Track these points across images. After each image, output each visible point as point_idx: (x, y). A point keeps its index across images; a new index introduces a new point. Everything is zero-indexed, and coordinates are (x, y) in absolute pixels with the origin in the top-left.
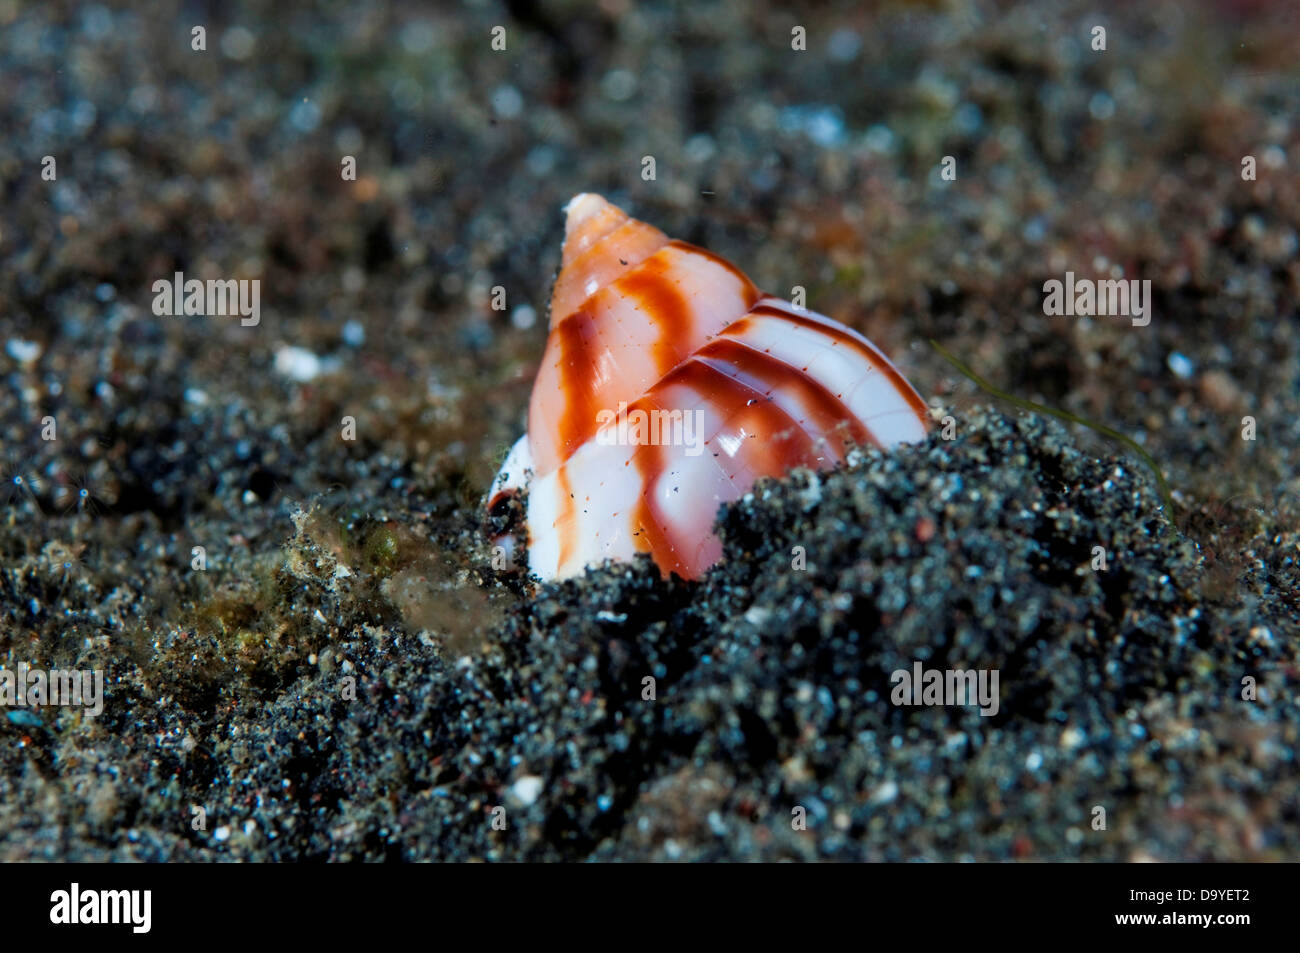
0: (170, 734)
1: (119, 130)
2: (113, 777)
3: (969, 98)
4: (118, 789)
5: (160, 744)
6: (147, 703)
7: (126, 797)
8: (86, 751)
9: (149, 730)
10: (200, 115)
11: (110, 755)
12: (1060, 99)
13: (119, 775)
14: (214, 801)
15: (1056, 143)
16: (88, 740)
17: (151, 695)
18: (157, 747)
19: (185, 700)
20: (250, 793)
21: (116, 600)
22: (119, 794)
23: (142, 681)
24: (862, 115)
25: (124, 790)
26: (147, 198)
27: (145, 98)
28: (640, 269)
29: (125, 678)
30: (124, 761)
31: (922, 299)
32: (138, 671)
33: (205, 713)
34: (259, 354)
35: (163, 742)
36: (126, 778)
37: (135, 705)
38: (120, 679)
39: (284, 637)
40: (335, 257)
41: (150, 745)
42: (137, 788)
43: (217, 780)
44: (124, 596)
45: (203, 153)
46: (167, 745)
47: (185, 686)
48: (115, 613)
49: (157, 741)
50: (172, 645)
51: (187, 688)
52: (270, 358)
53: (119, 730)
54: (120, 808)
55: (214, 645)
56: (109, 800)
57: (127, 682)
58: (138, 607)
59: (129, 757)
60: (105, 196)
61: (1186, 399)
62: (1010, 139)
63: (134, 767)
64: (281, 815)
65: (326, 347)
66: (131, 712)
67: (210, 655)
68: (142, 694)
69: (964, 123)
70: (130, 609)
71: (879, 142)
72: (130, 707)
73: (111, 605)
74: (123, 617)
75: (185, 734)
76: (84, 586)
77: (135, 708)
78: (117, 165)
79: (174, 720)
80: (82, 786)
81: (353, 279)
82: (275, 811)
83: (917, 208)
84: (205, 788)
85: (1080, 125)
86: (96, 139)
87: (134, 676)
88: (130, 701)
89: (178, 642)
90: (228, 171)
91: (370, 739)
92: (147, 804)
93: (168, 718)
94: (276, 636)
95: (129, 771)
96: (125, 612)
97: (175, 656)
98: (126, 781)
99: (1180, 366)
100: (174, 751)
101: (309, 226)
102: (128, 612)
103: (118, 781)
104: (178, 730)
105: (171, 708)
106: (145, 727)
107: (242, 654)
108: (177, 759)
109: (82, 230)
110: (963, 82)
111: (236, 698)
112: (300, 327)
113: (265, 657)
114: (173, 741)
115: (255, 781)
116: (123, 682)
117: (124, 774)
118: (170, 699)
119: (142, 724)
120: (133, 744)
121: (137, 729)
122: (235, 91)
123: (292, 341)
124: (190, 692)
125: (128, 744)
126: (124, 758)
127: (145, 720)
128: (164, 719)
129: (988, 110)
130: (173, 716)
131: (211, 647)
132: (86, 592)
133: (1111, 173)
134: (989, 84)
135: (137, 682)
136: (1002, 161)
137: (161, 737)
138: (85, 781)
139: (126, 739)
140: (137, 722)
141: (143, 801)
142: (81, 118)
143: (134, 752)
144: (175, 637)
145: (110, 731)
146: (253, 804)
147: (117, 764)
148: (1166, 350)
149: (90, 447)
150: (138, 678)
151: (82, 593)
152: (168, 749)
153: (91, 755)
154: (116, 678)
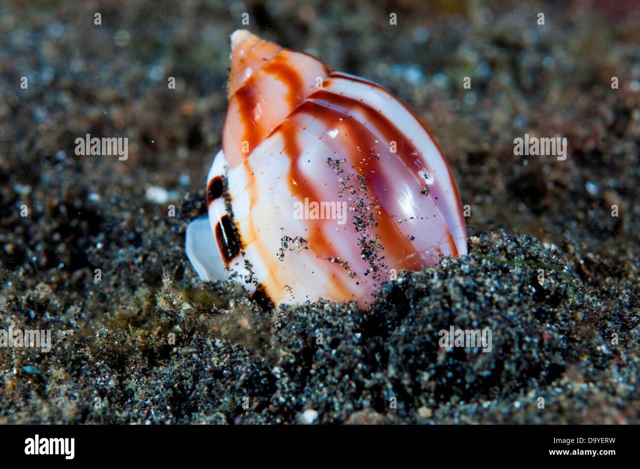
0: (103, 379)
1: (66, 81)
2: (75, 398)
3: (484, 59)
4: (78, 403)
5: (98, 383)
6: (91, 363)
7: (81, 408)
8: (61, 386)
9: (92, 376)
10: (105, 74)
11: (73, 388)
12: (528, 60)
13: (78, 397)
14: (128, 411)
15: (527, 81)
16: (62, 380)
17: (93, 360)
18: (97, 384)
19: (109, 363)
20: (148, 408)
21: (72, 311)
22: (78, 406)
23: (89, 353)
24: (430, 68)
25: (81, 404)
26: (80, 115)
27: (77, 65)
28: (273, 62)
29: (80, 351)
30: (80, 390)
31: (463, 157)
32: (88, 348)
33: (120, 370)
34: (138, 190)
35: (100, 382)
36: (81, 398)
37: (85, 364)
38: (78, 351)
39: (159, 334)
40: (173, 143)
41: (93, 383)
42: (87, 403)
43: (129, 401)
44: (76, 310)
45: (107, 93)
46: (102, 384)
47: (110, 356)
48: (72, 318)
49: (97, 381)
50: (105, 336)
51: (110, 357)
52: (144, 192)
53: (78, 376)
54: (79, 413)
55: (126, 337)
56: (73, 409)
57: (82, 353)
58: (83, 315)
59: (82, 389)
60: (59, 115)
61: (595, 205)
62: (504, 79)
63: (85, 393)
64: (164, 419)
65: (170, 186)
66: (83, 367)
67: (124, 341)
68: (89, 360)
69: (482, 71)
70: (80, 316)
71: (440, 81)
72: (83, 365)
73: (70, 314)
74: (76, 320)
75: (110, 379)
76: (56, 305)
77: (85, 366)
78: (65, 99)
79: (104, 372)
80: (60, 402)
81: (183, 153)
82: (161, 417)
83: (460, 113)
84: (122, 404)
85: (538, 72)
86: (54, 86)
87: (85, 351)
88: (83, 362)
89: (108, 335)
90: (120, 102)
91: (213, 391)
92: (92, 411)
93: (102, 371)
94: (156, 333)
95: (82, 395)
96: (77, 317)
97: (106, 342)
98: (81, 400)
99: (592, 188)
100: (105, 386)
101: (160, 126)
102: (79, 317)
103: (78, 400)
104: (107, 377)
105: (103, 366)
106: (90, 374)
107: (139, 342)
108: (107, 390)
109: (49, 131)
110: (481, 51)
111: (135, 363)
112: (158, 177)
113: (151, 343)
114: (105, 382)
115: (151, 403)
116: (80, 353)
117: (80, 397)
118: (103, 362)
119: (89, 373)
120: (84, 383)
121: (87, 376)
122: (121, 61)
123: (154, 184)
124: (112, 359)
125: (81, 382)
126: (80, 389)
127: (91, 371)
128: (100, 372)
129: (493, 65)
130: (104, 370)
131: (124, 338)
132: (57, 307)
133: (555, 94)
134: (493, 53)
135: (87, 354)
136: (501, 90)
137: (99, 379)
138: (61, 400)
139: (81, 380)
140: (86, 372)
141: (90, 409)
142: (47, 76)
143: (85, 386)
144: (107, 332)
145: (73, 377)
146: (149, 413)
147: (77, 392)
148: (585, 180)
149: (57, 237)
150: (87, 352)
151: (56, 308)
152: (102, 386)
153: (64, 388)
154: (76, 351)
